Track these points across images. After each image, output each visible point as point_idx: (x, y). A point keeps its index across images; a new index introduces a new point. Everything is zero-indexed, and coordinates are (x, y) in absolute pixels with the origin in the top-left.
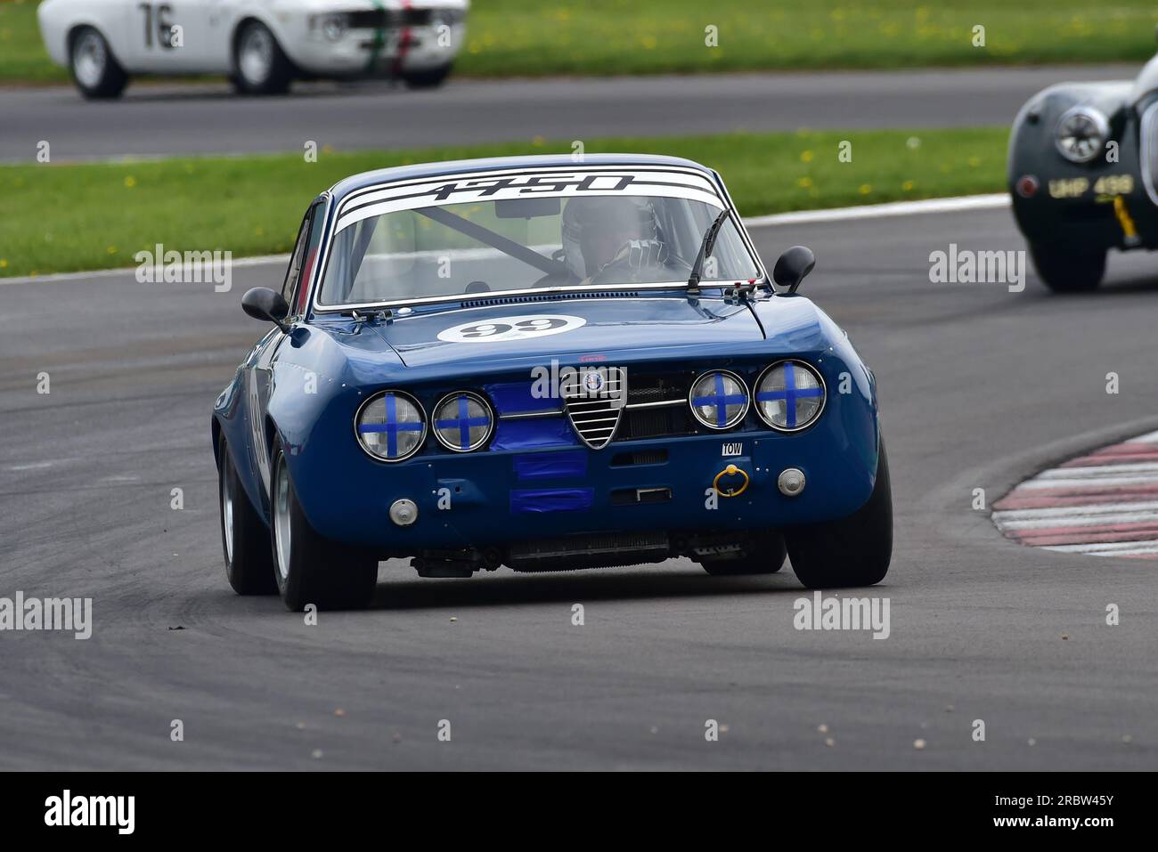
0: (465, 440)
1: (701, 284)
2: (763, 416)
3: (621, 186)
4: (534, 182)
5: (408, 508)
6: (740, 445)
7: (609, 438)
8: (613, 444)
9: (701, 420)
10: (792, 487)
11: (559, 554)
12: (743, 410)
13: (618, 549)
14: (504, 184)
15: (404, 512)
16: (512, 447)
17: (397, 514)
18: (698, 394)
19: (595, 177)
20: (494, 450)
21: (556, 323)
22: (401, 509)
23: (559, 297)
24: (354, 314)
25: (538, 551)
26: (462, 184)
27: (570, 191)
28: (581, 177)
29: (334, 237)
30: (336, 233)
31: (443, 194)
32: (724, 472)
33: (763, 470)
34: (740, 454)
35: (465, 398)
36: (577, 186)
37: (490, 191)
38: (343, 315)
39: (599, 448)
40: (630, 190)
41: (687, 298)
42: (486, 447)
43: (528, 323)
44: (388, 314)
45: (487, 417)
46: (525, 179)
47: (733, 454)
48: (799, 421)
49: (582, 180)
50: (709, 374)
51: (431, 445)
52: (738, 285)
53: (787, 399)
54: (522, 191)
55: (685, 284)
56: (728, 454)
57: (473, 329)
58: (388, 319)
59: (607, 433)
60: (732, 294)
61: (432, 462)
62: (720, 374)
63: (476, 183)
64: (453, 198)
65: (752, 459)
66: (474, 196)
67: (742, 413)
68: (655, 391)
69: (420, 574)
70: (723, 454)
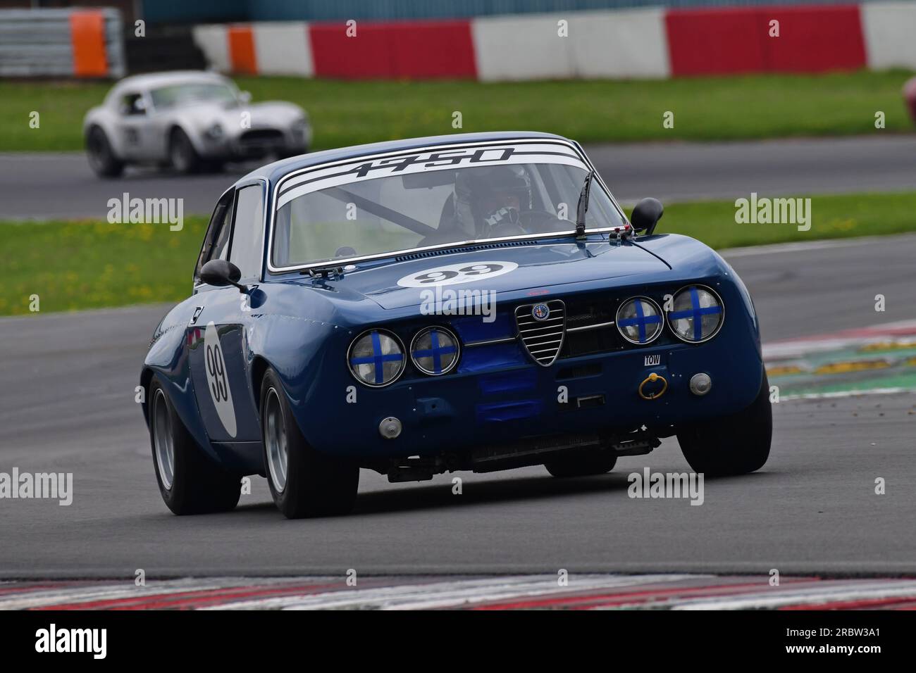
0: (437, 366)
1: (586, 231)
2: (675, 332)
3: (505, 157)
4: (434, 158)
5: (393, 424)
6: (659, 357)
7: (555, 357)
8: (558, 361)
9: (626, 337)
10: (702, 388)
11: (513, 455)
12: (659, 328)
13: (559, 448)
14: (411, 161)
15: (392, 427)
16: (474, 369)
17: (386, 429)
18: (622, 316)
19: (484, 151)
20: (461, 372)
21: (494, 268)
22: (389, 425)
23: (475, 249)
24: (311, 272)
25: (495, 453)
26: (376, 163)
27: (465, 163)
28: (472, 152)
29: (276, 212)
30: (278, 209)
31: (363, 172)
32: (648, 379)
33: (677, 376)
34: (659, 364)
35: (435, 332)
36: (470, 159)
37: (400, 167)
38: (302, 274)
39: (547, 365)
40: (513, 160)
41: (576, 243)
42: (454, 371)
43: (469, 269)
44: (341, 270)
45: (454, 346)
46: (427, 156)
47: (653, 364)
48: (704, 334)
49: (473, 154)
50: (629, 300)
51: (411, 371)
52: (617, 230)
53: (695, 316)
54: (427, 166)
55: (573, 232)
56: (649, 364)
57: (425, 276)
58: (341, 274)
59: (553, 353)
60: (616, 237)
61: (412, 385)
62: (639, 300)
63: (388, 161)
64: (371, 175)
65: (668, 367)
66: (387, 172)
67: (658, 330)
68: (588, 317)
69: (391, 480)
70: (646, 365)
